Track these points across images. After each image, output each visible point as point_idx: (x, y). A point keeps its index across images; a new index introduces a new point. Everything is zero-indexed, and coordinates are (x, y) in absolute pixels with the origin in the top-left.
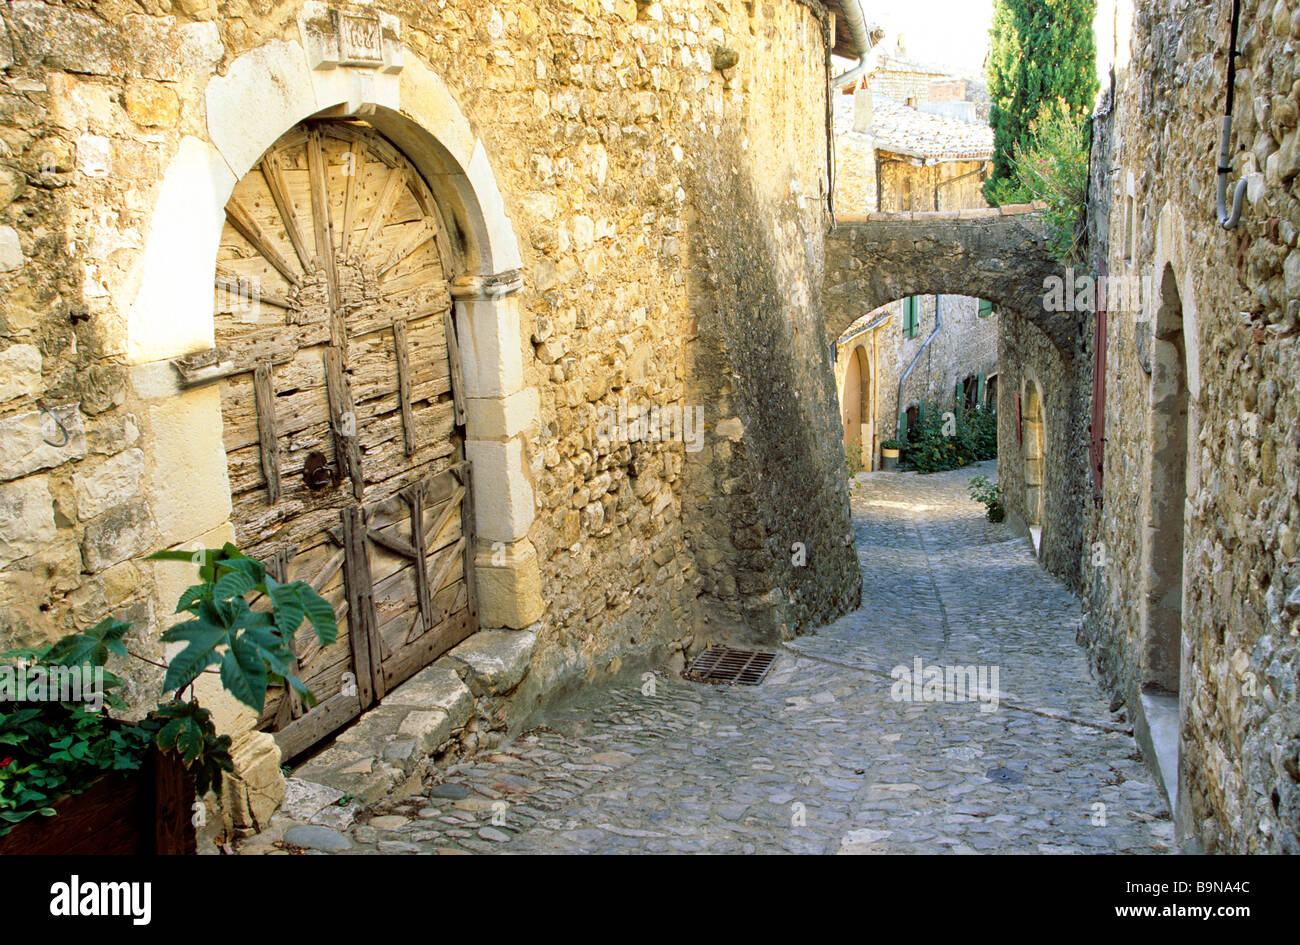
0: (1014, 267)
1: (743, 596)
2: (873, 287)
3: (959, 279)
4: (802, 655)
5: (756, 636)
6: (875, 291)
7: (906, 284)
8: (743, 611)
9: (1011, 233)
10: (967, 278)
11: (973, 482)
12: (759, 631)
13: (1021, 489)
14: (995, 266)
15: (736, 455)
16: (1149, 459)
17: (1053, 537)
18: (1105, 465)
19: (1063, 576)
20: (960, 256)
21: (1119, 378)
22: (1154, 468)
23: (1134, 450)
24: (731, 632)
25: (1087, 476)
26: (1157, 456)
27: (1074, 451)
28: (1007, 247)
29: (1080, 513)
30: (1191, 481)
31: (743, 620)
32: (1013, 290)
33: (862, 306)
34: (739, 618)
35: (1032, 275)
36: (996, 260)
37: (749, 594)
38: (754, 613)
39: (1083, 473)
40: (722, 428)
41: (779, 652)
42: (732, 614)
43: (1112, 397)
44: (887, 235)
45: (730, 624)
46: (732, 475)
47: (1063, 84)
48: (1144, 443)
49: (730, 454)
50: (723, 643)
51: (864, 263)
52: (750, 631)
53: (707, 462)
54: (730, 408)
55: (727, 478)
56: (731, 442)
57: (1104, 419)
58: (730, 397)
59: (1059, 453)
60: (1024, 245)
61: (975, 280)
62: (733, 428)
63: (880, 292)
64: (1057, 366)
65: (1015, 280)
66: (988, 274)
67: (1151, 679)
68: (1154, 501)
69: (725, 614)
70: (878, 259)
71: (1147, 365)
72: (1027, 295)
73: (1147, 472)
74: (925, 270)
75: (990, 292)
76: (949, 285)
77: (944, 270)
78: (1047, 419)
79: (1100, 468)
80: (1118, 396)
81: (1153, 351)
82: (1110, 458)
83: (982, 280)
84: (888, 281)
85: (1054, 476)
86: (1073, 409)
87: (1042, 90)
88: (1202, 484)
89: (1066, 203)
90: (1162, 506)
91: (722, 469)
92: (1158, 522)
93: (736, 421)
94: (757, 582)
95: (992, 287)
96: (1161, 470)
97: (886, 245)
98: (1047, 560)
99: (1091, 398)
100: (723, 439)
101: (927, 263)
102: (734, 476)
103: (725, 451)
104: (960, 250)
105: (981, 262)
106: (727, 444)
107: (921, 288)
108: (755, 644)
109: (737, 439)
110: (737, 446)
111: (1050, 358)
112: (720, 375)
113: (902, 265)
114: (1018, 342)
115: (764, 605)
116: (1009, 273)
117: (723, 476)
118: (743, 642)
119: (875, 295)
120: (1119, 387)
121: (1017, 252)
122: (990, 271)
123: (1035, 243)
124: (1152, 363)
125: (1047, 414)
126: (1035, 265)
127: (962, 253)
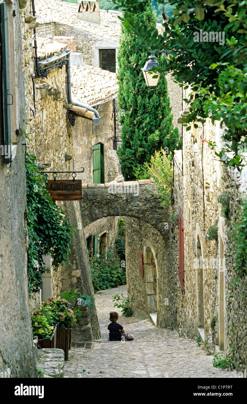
0: (145, 205)
1: (81, 326)
2: (91, 214)
3: (124, 210)
4: (101, 342)
5: (85, 338)
6: (92, 216)
7: (104, 213)
8: (80, 331)
9: (143, 191)
10: (127, 210)
11: (115, 298)
12: (86, 337)
13: (144, 297)
14: (138, 205)
15: (78, 281)
16: (197, 274)
17: (163, 313)
18: (185, 279)
19: (169, 327)
20: (125, 201)
21: (188, 253)
22: (198, 276)
23: (194, 273)
24: (77, 338)
25: (178, 285)
26: (198, 274)
27: (172, 276)
28: (142, 197)
29: (176, 299)
30: (204, 277)
31: (80, 334)
32: (145, 214)
33: (87, 222)
34: (79, 333)
35: (152, 208)
36: (138, 202)
37: (82, 325)
38: (84, 331)
39: (176, 284)
40: (74, 273)
41: (92, 342)
42: (77, 332)
43: (186, 258)
44: (96, 193)
45: (76, 336)
46: (77, 287)
47: (153, 106)
48: (196, 271)
49: (76, 281)
50: (74, 342)
51: (87, 205)
52: (83, 337)
53: (69, 284)
54: (76, 267)
55: (76, 289)
56: (77, 277)
57: (184, 265)
58: (76, 263)
59: (164, 278)
60: (149, 196)
61: (131, 210)
62: (77, 273)
63: (94, 216)
64: (162, 242)
65: (146, 210)
66: (135, 208)
67: (200, 325)
68: (198, 284)
69: (74, 332)
70: (92, 203)
71: (195, 253)
72: (151, 216)
73: (197, 278)
74: (111, 207)
75: (136, 215)
76: (120, 212)
77: (118, 206)
78: (158, 264)
79: (184, 280)
80: (188, 258)
81: (196, 251)
82: (187, 276)
83: (133, 210)
84: (97, 211)
85: (162, 288)
86: (171, 260)
87: (144, 109)
88: (205, 277)
89: (166, 187)
90: (200, 284)
91: (74, 286)
92: (199, 288)
93: (78, 271)
94: (85, 321)
95: (137, 213)
96: (199, 277)
97: (95, 197)
98: (161, 324)
99: (178, 257)
100: (74, 276)
101: (112, 204)
102: (77, 288)
103: (75, 280)
104: (125, 198)
105: (132, 203)
106: (75, 278)
107: (110, 214)
108: (85, 341)
109: (78, 276)
110: (79, 278)
111: (158, 238)
112: (73, 257)
113: (102, 205)
114: (141, 229)
115: (87, 328)
116: (143, 207)
117: (74, 288)
118: (80, 341)
119: (92, 217)
120: (189, 256)
121: (146, 199)
122: (136, 206)
123: (153, 195)
124: (196, 253)
125: (158, 262)
126: (153, 204)
127: (126, 200)
